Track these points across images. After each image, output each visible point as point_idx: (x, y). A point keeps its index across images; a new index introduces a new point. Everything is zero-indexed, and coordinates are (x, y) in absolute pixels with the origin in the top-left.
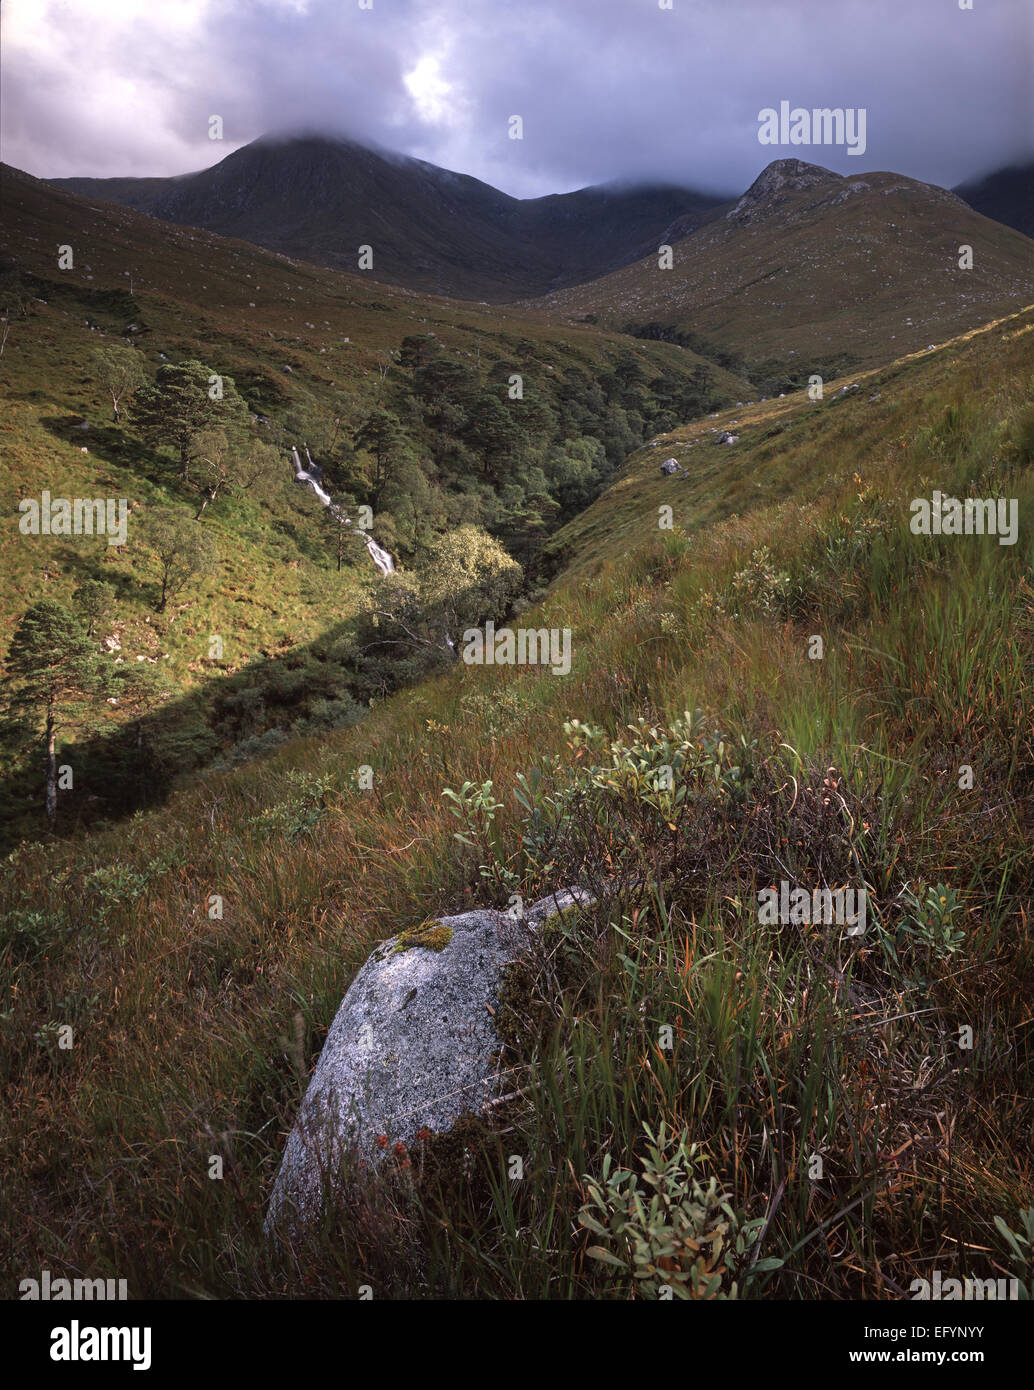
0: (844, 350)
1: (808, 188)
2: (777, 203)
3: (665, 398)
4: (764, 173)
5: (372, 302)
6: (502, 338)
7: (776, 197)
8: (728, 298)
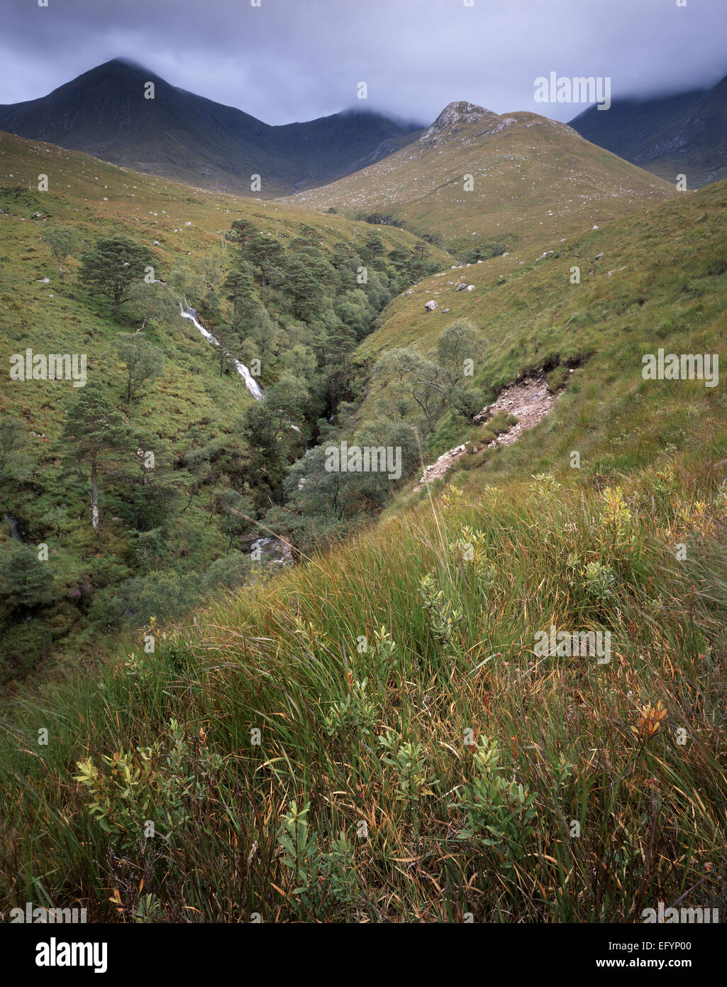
0: (510, 232)
1: (475, 122)
2: (455, 131)
3: (400, 264)
4: (445, 111)
5: (188, 197)
6: (287, 223)
7: (454, 127)
8: (426, 197)
